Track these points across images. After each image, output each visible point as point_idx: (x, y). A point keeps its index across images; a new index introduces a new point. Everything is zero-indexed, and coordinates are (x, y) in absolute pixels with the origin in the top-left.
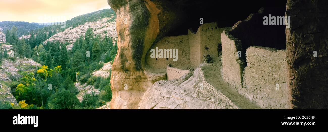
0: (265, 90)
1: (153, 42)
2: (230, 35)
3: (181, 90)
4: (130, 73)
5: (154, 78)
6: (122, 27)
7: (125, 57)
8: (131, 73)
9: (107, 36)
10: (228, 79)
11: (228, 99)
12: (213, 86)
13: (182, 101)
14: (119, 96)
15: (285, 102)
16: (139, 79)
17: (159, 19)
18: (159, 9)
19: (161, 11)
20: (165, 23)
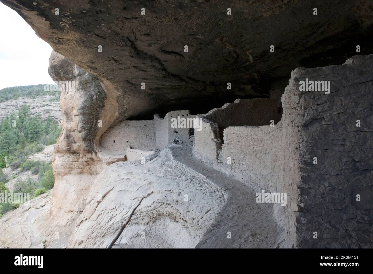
0: (244, 163)
1: (109, 125)
2: (205, 119)
3: (144, 170)
4: (79, 155)
5: (110, 160)
6: (69, 106)
7: (72, 139)
8: (81, 156)
9: (50, 117)
10: (201, 156)
11: (202, 175)
12: (183, 164)
13: (145, 181)
14: (64, 181)
15: (268, 173)
16: (91, 162)
17: (118, 103)
18: (118, 91)
19: (121, 94)
20: (125, 107)
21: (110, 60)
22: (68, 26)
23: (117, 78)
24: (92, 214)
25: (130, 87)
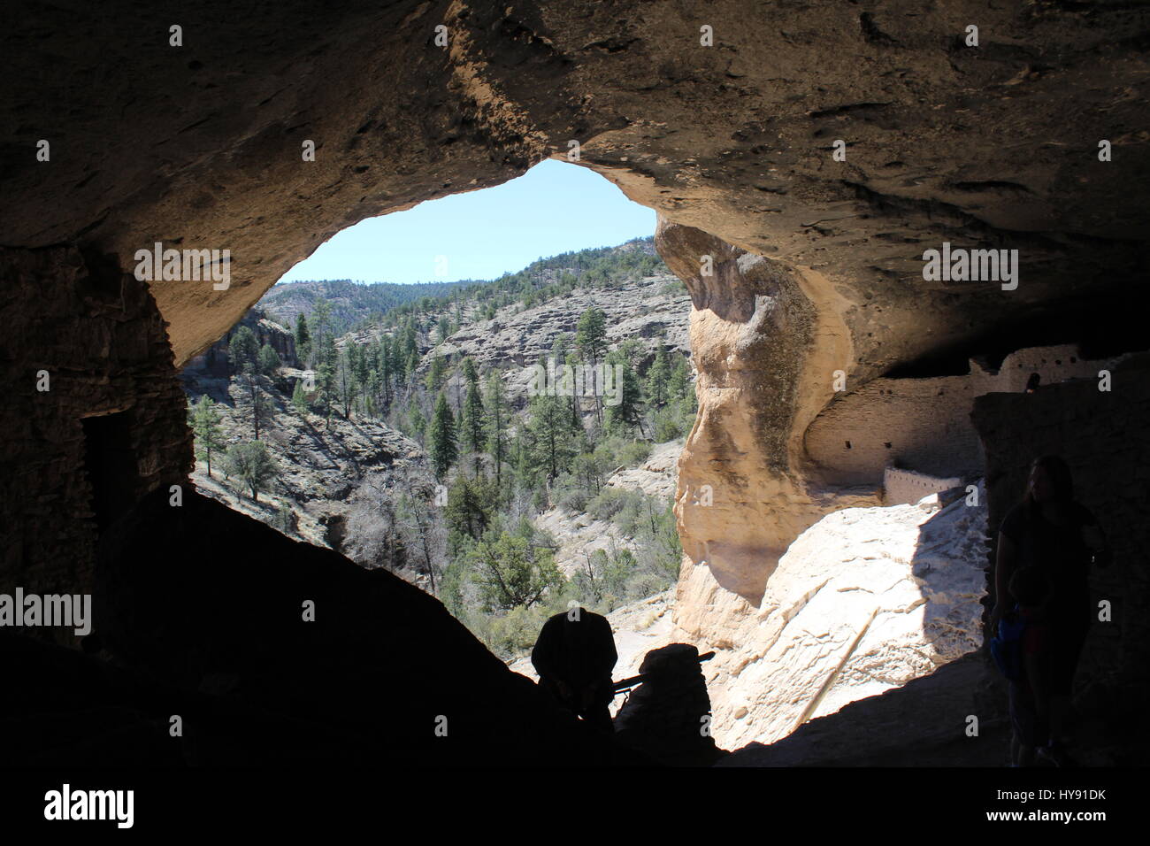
6: (713, 344)
9: (664, 347)
16: (781, 505)
17: (850, 328)
18: (848, 297)
19: (856, 304)
20: (875, 338)
21: (807, 232)
22: (693, 180)
23: (839, 265)
24: (771, 646)
25: (881, 281)
